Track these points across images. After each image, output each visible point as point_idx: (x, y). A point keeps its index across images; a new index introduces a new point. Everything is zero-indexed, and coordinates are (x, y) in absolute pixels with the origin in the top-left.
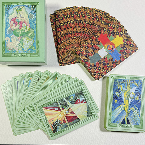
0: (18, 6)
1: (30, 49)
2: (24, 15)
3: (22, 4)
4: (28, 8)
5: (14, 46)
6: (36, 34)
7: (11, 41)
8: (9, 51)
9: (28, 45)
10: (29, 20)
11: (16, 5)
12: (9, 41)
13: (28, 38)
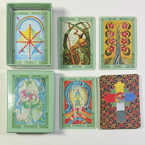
0: (28, 79)
1: (39, 120)
2: (34, 87)
3: (32, 77)
4: (37, 81)
5: (24, 118)
6: (45, 106)
7: (21, 113)
8: (19, 123)
9: (38, 116)
10: (38, 93)
11: (26, 78)
12: (19, 113)
13: (37, 110)
